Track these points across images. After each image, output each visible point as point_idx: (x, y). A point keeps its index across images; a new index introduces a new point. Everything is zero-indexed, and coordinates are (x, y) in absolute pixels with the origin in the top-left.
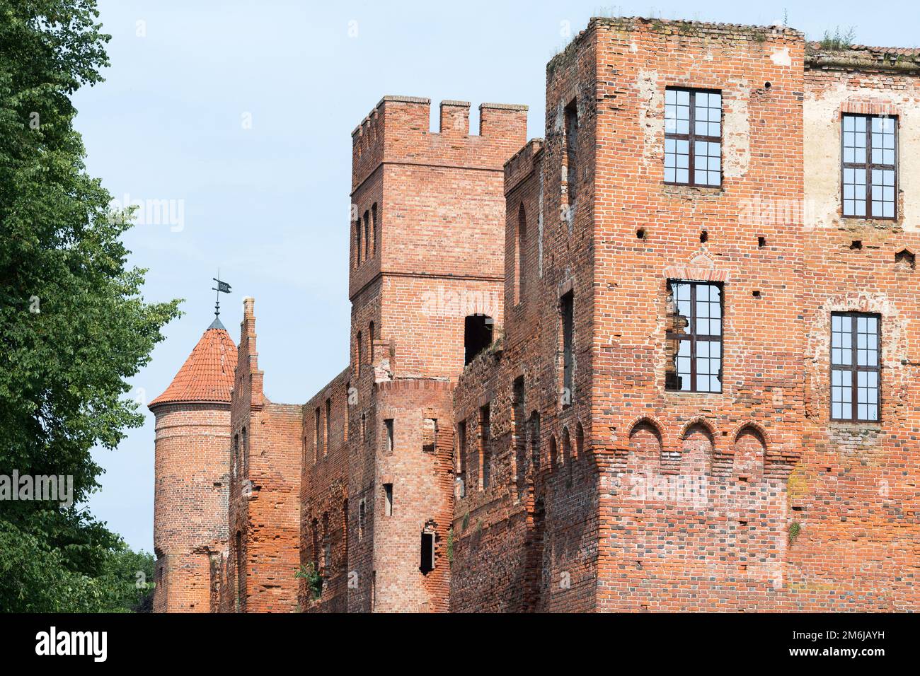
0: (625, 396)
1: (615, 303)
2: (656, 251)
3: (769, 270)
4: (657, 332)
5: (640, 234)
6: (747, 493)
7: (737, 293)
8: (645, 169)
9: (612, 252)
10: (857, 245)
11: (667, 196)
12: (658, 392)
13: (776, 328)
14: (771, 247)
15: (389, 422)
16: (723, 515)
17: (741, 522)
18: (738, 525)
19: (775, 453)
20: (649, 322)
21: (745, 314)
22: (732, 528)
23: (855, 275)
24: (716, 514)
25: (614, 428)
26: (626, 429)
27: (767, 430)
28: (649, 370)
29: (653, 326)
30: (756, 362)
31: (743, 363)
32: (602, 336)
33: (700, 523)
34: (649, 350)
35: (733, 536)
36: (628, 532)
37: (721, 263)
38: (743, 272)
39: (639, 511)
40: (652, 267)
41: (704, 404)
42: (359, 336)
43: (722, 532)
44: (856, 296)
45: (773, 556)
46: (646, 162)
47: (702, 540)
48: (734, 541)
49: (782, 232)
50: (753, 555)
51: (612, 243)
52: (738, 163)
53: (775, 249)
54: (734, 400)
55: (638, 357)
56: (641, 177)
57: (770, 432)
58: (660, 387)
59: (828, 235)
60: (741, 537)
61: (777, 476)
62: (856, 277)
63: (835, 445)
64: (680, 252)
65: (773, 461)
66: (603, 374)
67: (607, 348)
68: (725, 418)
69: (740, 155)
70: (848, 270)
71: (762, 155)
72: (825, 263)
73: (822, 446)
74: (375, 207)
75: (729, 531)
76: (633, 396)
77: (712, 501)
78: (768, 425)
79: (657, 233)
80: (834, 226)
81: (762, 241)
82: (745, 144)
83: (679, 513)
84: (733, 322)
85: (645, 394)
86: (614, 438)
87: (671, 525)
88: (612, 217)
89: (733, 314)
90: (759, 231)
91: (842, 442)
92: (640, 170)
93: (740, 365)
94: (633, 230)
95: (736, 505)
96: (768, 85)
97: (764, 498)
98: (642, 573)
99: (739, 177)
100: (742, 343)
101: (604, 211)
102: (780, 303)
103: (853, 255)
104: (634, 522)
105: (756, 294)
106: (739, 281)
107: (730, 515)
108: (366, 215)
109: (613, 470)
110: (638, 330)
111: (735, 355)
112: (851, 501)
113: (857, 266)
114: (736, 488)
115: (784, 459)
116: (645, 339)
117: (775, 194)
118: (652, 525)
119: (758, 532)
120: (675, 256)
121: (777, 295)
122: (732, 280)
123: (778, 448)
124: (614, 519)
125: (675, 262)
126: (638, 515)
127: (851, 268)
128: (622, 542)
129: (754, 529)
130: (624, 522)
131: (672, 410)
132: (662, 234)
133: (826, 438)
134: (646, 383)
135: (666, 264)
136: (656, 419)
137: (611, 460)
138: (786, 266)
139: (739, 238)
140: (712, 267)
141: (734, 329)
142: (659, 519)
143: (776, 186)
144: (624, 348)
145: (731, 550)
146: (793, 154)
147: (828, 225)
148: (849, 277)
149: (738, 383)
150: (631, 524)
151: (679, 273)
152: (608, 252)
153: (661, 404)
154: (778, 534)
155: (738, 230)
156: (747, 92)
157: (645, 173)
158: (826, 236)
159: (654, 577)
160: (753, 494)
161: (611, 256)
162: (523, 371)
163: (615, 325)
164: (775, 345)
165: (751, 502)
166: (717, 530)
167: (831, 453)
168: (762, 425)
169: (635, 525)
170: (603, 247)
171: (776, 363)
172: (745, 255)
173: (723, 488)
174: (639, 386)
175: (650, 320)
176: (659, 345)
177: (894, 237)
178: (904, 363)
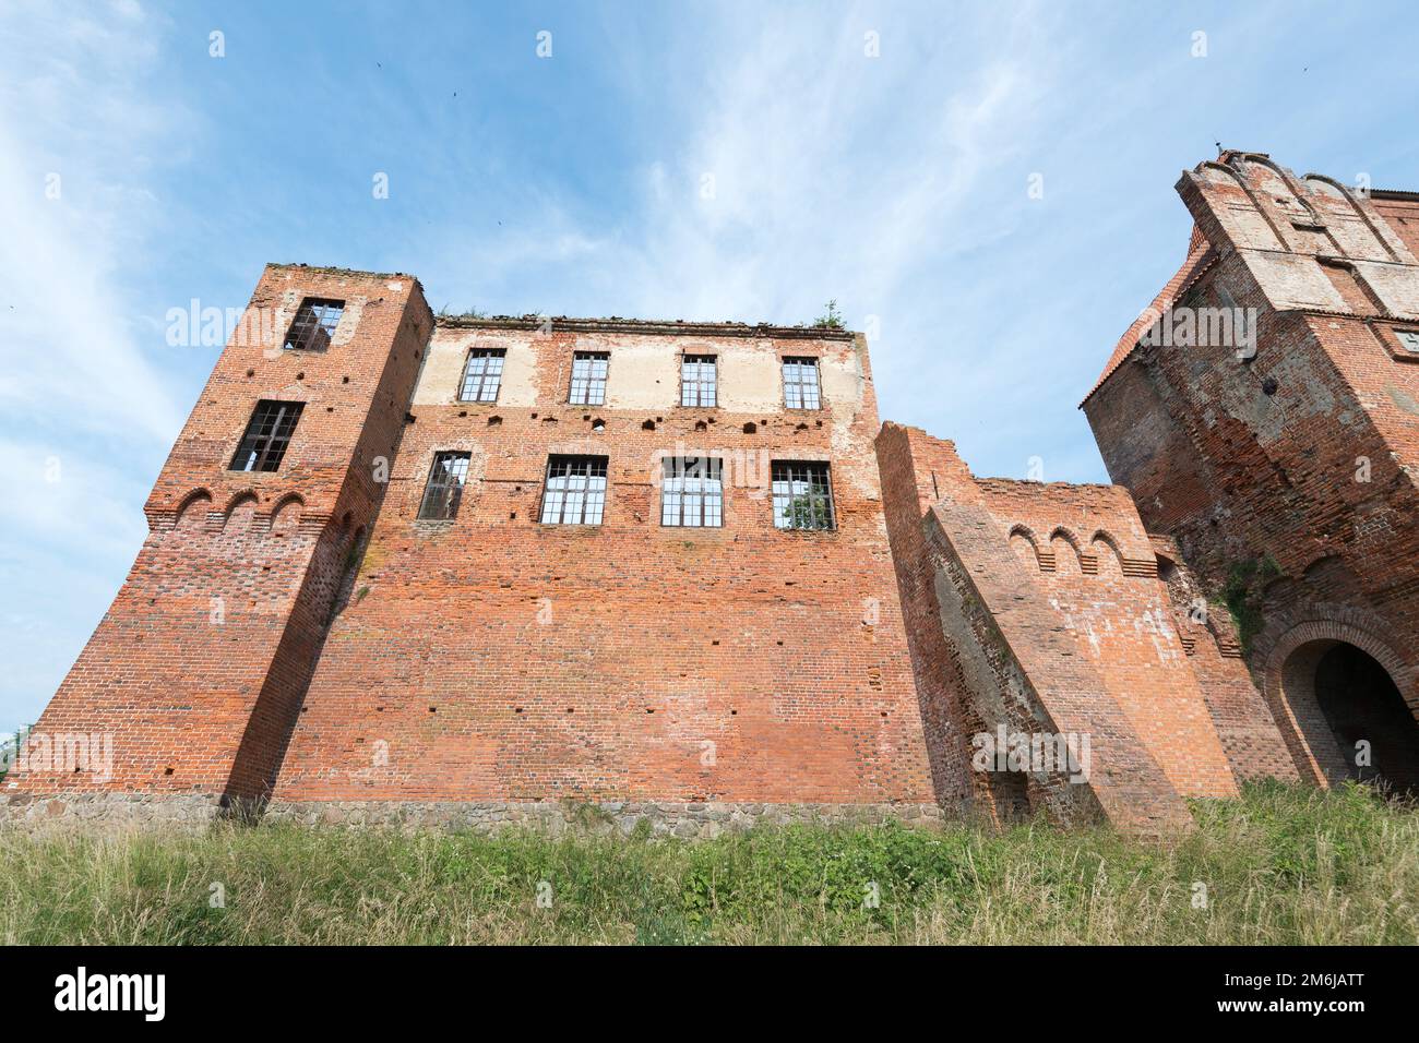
1: (209, 413)
2: (258, 383)
3: (346, 396)
4: (236, 431)
5: (250, 373)
6: (279, 546)
7: (314, 409)
9: (222, 383)
10: (463, 414)
11: (280, 353)
12: (220, 470)
13: (338, 431)
14: (352, 383)
16: (250, 562)
17: (265, 568)
18: (261, 570)
19: (309, 513)
20: (233, 425)
21: (316, 422)
22: (255, 572)
23: (458, 430)
24: (244, 562)
25: (169, 495)
26: (180, 496)
27: (308, 497)
28: (219, 456)
29: (234, 428)
30: (313, 451)
31: (302, 452)
32: (188, 434)
33: (226, 569)
34: (224, 442)
35: (253, 578)
36: (157, 575)
37: (308, 391)
38: (324, 397)
39: (174, 559)
40: (250, 392)
41: (258, 479)
43: (244, 576)
44: (455, 442)
45: (285, 594)
47: (223, 582)
48: (252, 583)
49: (364, 375)
50: (266, 594)
51: (224, 378)
52: (343, 338)
53: (355, 384)
54: (285, 476)
55: (213, 447)
58: (223, 468)
59: (445, 409)
60: (260, 579)
61: (309, 532)
63: (415, 533)
64: (277, 384)
65: (306, 520)
66: (177, 458)
67: (188, 440)
68: (272, 489)
69: (347, 334)
70: (453, 427)
71: (363, 334)
72: (438, 423)
73: (405, 534)
75: (251, 575)
76: (196, 473)
77: (244, 551)
78: (308, 494)
79: (264, 374)
80: (450, 405)
81: (346, 380)
82: (353, 328)
83: (210, 561)
84: (303, 426)
85: (208, 471)
86: (166, 502)
87: (198, 570)
89: (306, 422)
90: (345, 374)
91: (421, 531)
93: (299, 453)
94: (245, 371)
95: (265, 555)
96: (381, 300)
97: (293, 549)
98: (152, 609)
99: (342, 344)
100: (307, 439)
101: (226, 360)
102: (346, 416)
103: (459, 419)
104: (165, 568)
105: (330, 410)
106: (318, 402)
107: (257, 562)
109: (162, 527)
110: (221, 430)
111: (298, 446)
113: (460, 426)
114: (271, 542)
115: (318, 518)
116: (225, 435)
118: (181, 570)
119: (278, 575)
120: (272, 387)
121: (346, 411)
122: (313, 402)
123: (312, 510)
124: (146, 566)
125: (270, 390)
126: (171, 562)
127: (455, 427)
128: (145, 584)
129: (275, 573)
131: (227, 483)
132: (267, 373)
133: (410, 528)
134: (212, 465)
135: (263, 391)
136: (210, 489)
137: (160, 519)
138: (360, 394)
139: (329, 378)
140: (300, 393)
141: (301, 430)
142: (189, 566)
143: (369, 350)
144: (204, 441)
145: (247, 589)
146: (388, 334)
147: (446, 403)
148: (454, 431)
149: (292, 465)
150: (161, 569)
151: (272, 397)
152: (219, 383)
153: (220, 479)
154: (296, 577)
155: (329, 373)
156: (364, 302)
158: (443, 410)
159: (162, 612)
160: (284, 546)
161: (219, 386)
163: (202, 426)
164: (333, 440)
165: (279, 553)
166: (239, 574)
167: (411, 538)
168: (303, 494)
169: (165, 570)
170: (215, 380)
171: (330, 452)
172: (330, 388)
173: (259, 542)
174: (206, 466)
176: (233, 440)
177: (490, 410)
178: (481, 480)
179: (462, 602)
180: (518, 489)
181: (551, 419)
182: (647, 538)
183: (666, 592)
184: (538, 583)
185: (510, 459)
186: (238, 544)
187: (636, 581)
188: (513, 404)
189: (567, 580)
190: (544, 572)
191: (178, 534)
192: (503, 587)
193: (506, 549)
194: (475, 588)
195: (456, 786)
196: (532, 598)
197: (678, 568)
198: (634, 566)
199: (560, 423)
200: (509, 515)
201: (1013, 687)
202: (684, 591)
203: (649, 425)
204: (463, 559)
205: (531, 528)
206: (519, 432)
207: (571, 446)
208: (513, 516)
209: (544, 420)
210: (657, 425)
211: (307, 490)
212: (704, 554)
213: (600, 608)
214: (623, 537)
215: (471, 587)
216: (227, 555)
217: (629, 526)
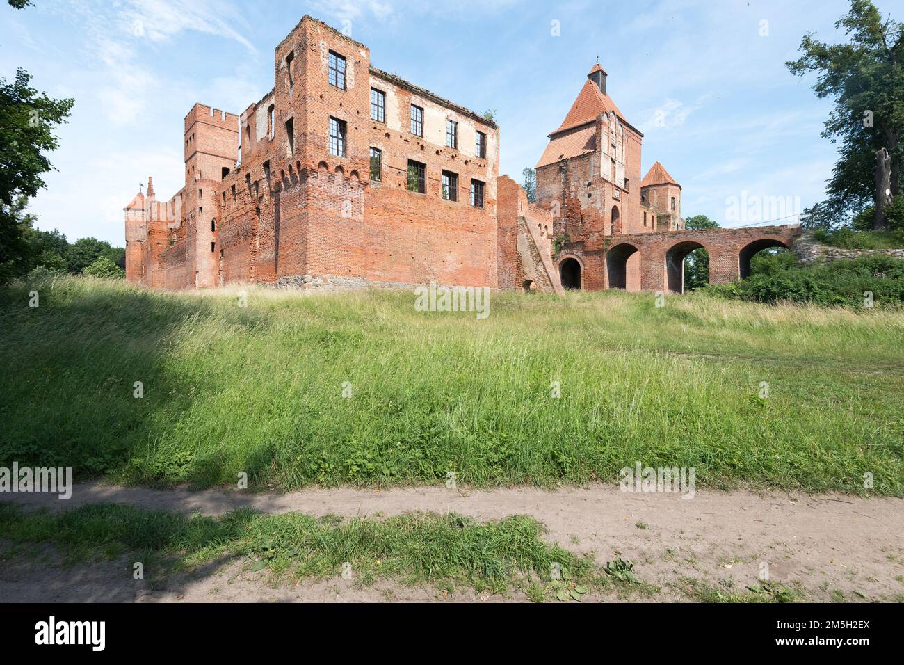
0: (317, 152)
1: (313, 119)
2: (326, 105)
3: (360, 122)
4: (327, 132)
5: (321, 97)
6: (353, 192)
7: (351, 126)
9: (312, 100)
10: (375, 128)
11: (329, 88)
12: (327, 153)
13: (362, 141)
14: (360, 114)
15: (201, 190)
17: (352, 201)
19: (362, 181)
21: (353, 134)
22: (349, 202)
23: (375, 136)
24: (345, 197)
25: (313, 162)
26: (317, 163)
28: (324, 145)
29: (326, 130)
30: (356, 150)
33: (340, 199)
34: (324, 138)
35: (349, 205)
36: (318, 198)
37: (346, 116)
38: (352, 120)
39: (321, 192)
40: (325, 110)
41: (342, 160)
42: (189, 171)
43: (346, 203)
44: (375, 144)
46: (323, 73)
49: (364, 111)
51: (312, 97)
52: (351, 84)
53: (362, 116)
54: (350, 161)
55: (321, 139)
57: (361, 174)
61: (361, 188)
62: (375, 138)
63: (370, 186)
64: (334, 107)
65: (361, 183)
66: (310, 142)
67: (311, 134)
68: (348, 166)
69: (351, 81)
70: (373, 135)
71: (358, 84)
74: (193, 135)
76: (319, 152)
77: (343, 193)
78: (360, 172)
79: (326, 99)
81: (358, 112)
82: (353, 78)
83: (333, 195)
84: (350, 136)
85: (323, 153)
86: (313, 166)
88: (311, 89)
89: (350, 133)
90: (357, 108)
91: (372, 185)
92: (321, 75)
93: (352, 150)
94: (319, 95)
95: (350, 196)
96: (359, 61)
97: (358, 195)
98: (322, 213)
99: (351, 88)
100: (352, 143)
101: (309, 85)
102: (363, 133)
103: (374, 131)
105: (356, 128)
106: (352, 123)
107: (348, 198)
108: (190, 138)
109: (313, 177)
110: (321, 130)
111: (351, 146)
113: (375, 134)
114: (350, 190)
115: (364, 183)
116: (323, 134)
118: (325, 197)
119: (356, 205)
120: (332, 109)
121: (362, 130)
122: (349, 122)
123: (362, 179)
124: (313, 194)
128: (316, 202)
130: (316, 195)
131: (333, 160)
132: (328, 99)
134: (324, 149)
135: (329, 110)
136: (327, 162)
137: (312, 173)
138: (364, 122)
139: (352, 109)
140: (344, 115)
141: (350, 138)
142: (327, 196)
144: (316, 135)
145: (349, 209)
148: (373, 137)
149: (351, 156)
150: (318, 196)
151: (334, 114)
152: (310, 100)
153: (329, 157)
154: (362, 207)
155: (351, 106)
156: (353, 61)
157: (322, 77)
160: (355, 193)
161: (311, 102)
162: (249, 171)
163: (313, 126)
164: (362, 147)
165: (354, 195)
167: (369, 188)
168: (358, 171)
169: (320, 197)
170: (309, 98)
171: (362, 152)
172: (353, 115)
173: (346, 189)
174: (322, 150)
177: (384, 129)
178: (386, 165)
179: (391, 218)
180: (400, 172)
181: (407, 141)
182: (439, 203)
184: (411, 215)
185: (396, 157)
186: (341, 189)
187: (438, 219)
188: (393, 128)
189: (420, 215)
190: (412, 212)
191: (319, 181)
192: (401, 214)
193: (400, 199)
194: (393, 213)
195: (402, 278)
196: (411, 220)
197: (448, 217)
199: (410, 143)
200: (398, 184)
201: (540, 268)
202: (449, 224)
203: (437, 153)
204: (387, 201)
205: (405, 192)
206: (397, 144)
207: (415, 156)
208: (400, 185)
209: (405, 140)
210: (440, 153)
212: (454, 212)
213: (429, 227)
214: (432, 201)
216: (338, 193)
217: (434, 197)
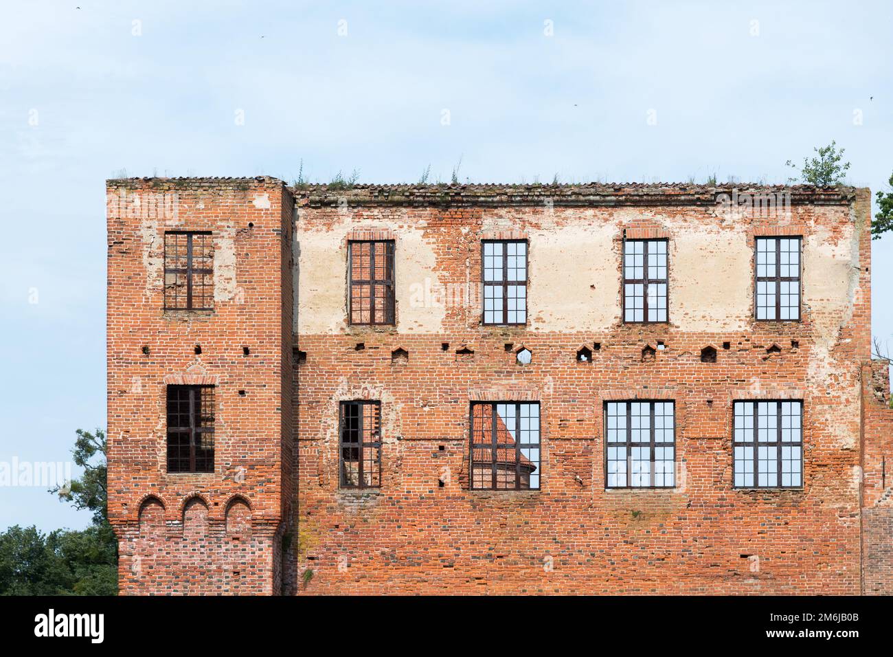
0: (134, 478)
1: (124, 406)
2: (157, 363)
3: (253, 373)
4: (159, 427)
5: (145, 350)
6: (239, 550)
7: (225, 393)
8: (148, 299)
9: (122, 366)
10: (360, 347)
11: (166, 320)
12: (161, 474)
13: (258, 419)
14: (254, 355)
16: (219, 568)
17: (235, 573)
18: (232, 575)
19: (258, 517)
20: (153, 420)
21: (232, 409)
22: (227, 577)
23: (358, 371)
24: (214, 567)
25: (126, 504)
26: (135, 505)
27: (252, 500)
28: (153, 457)
29: (156, 423)
30: (242, 446)
31: (231, 448)
32: (114, 433)
33: (201, 574)
34: (153, 441)
35: (228, 584)
36: (142, 584)
37: (212, 370)
38: (230, 376)
39: (151, 567)
40: (155, 376)
41: (199, 482)
43: (219, 581)
44: (360, 388)
46: (148, 293)
47: (202, 587)
48: (228, 587)
49: (263, 342)
51: (122, 359)
52: (226, 289)
53: (257, 356)
54: (224, 477)
55: (144, 447)
56: (145, 305)
57: (255, 500)
58: (162, 471)
59: (337, 339)
60: (234, 584)
61: (263, 535)
62: (359, 372)
63: (342, 507)
64: (177, 363)
65: (258, 524)
66: (115, 462)
67: (119, 442)
68: (216, 492)
69: (228, 283)
70: (353, 367)
71: (246, 282)
72: (334, 362)
73: (332, 508)
75: (224, 580)
76: (140, 478)
77: (210, 557)
78: (252, 496)
79: (159, 349)
80: (342, 333)
81: (246, 351)
82: (232, 274)
83: (183, 567)
84: (222, 416)
85: (150, 476)
86: (125, 512)
87: (177, 577)
88: (121, 339)
89: (222, 410)
90: (243, 343)
91: (348, 504)
92: (144, 300)
93: (228, 450)
94: (139, 347)
95: (230, 560)
96: (251, 225)
97: (254, 553)
99: (227, 300)
100: (230, 432)
101: (115, 334)
102: (261, 399)
103: (356, 355)
104: (147, 576)
105: (243, 393)
106: (227, 383)
107: (225, 567)
109: (128, 536)
110: (143, 426)
111: (224, 442)
112: (355, 550)
113: (360, 364)
114: (230, 546)
115: (266, 522)
116: (150, 433)
117: (257, 312)
118: (161, 577)
119: (248, 579)
120: (173, 366)
121: (258, 393)
122: (222, 383)
123: (261, 513)
124: (130, 575)
125: (173, 371)
126: (150, 570)
127: (355, 365)
129: (245, 577)
130: (138, 576)
131: (173, 488)
132: (163, 349)
133: (335, 502)
134: (150, 468)
135: (166, 373)
136: (159, 495)
137: (126, 529)
138: (266, 369)
139: (228, 349)
140: (204, 373)
141: (223, 421)
142: (168, 573)
143: (258, 306)
144: (132, 441)
146: (272, 279)
147: (336, 332)
148: (354, 372)
149: (226, 464)
150: (145, 577)
151: (177, 380)
152: (118, 366)
153: (164, 483)
154: (265, 580)
155: (226, 343)
156: (233, 232)
157: (148, 302)
158: (335, 341)
160: (244, 550)
161: (120, 369)
163: (124, 423)
164: (257, 432)
165: (242, 557)
166: (214, 580)
167: (339, 513)
168: (247, 496)
169: (148, 578)
170: (114, 363)
171: (258, 446)
172: (232, 363)
173: (220, 547)
174: (146, 470)
175: (153, 419)
176: (160, 437)
177: (391, 339)
178: (399, 439)
179: (408, 584)
180: (442, 448)
181: (466, 351)
182: (590, 506)
183: (614, 570)
184: (481, 562)
185: (427, 409)
186: (202, 550)
187: (583, 557)
188: (417, 331)
189: (511, 558)
190: (486, 551)
191: (144, 541)
192: (445, 567)
193: (441, 525)
194: (417, 568)
196: (477, 579)
197: (626, 542)
198: (578, 540)
199: (477, 357)
200: (437, 483)
202: (633, 568)
203: (585, 355)
204: (398, 537)
205: (463, 498)
206: (431, 372)
207: (494, 389)
208: (441, 484)
209: (458, 352)
210: (595, 354)
211: (249, 493)
212: (653, 524)
214: (564, 507)
215: (414, 568)
216: (196, 560)
217: (570, 492)
